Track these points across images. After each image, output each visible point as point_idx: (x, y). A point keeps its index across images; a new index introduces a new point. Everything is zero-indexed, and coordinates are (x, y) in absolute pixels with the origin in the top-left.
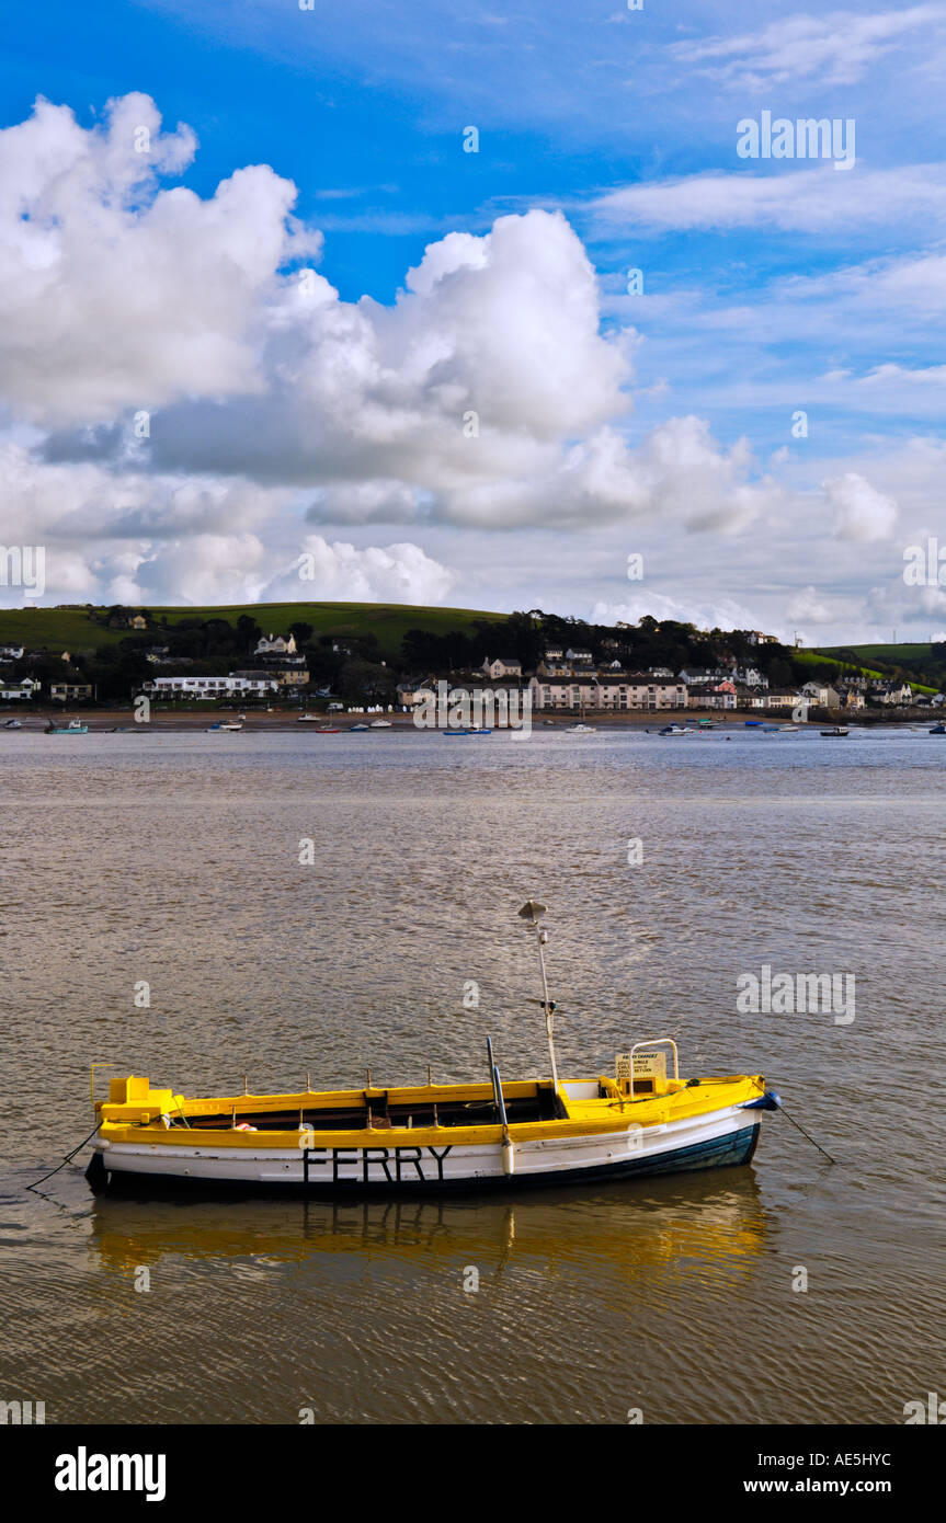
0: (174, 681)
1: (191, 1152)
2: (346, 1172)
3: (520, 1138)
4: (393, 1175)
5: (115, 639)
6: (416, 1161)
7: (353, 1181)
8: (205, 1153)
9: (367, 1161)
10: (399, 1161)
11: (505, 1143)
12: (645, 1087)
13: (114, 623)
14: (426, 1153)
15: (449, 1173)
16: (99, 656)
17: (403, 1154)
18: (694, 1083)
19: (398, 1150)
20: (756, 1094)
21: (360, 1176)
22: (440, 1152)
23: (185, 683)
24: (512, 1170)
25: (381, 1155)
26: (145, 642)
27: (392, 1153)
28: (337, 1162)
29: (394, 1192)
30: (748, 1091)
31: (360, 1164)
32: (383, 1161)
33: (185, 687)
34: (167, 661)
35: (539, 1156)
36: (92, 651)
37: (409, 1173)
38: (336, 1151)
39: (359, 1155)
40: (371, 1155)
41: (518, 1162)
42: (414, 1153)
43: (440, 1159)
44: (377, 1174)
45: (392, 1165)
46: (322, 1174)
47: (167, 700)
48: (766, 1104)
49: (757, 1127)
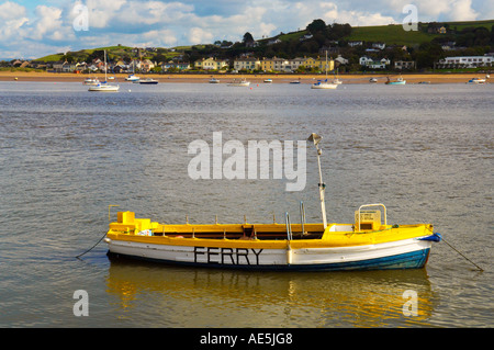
0: (455, 59)
1: (145, 246)
2: (214, 259)
3: (295, 247)
4: (235, 261)
5: (429, 39)
6: (246, 255)
7: (217, 263)
8: (151, 246)
9: (223, 254)
10: (238, 255)
11: (288, 249)
12: (367, 227)
13: (430, 31)
14: (251, 252)
15: (261, 262)
16: (420, 47)
17: (240, 251)
18: (396, 226)
19: (237, 250)
20: (429, 233)
21: (220, 261)
22: (257, 252)
23: (461, 60)
24: (291, 262)
25: (229, 251)
26: (444, 40)
27: (235, 251)
28: (209, 254)
29: (236, 269)
30: (424, 231)
31: (220, 255)
32: (231, 255)
33: (461, 62)
34: (454, 49)
35: (303, 256)
36: (418, 45)
37: (243, 261)
38: (209, 248)
39: (219, 251)
40: (225, 251)
41: (293, 258)
42: (245, 252)
43: (257, 255)
44: (227, 260)
45: (234, 256)
46: (202, 259)
47: (452, 68)
48: (434, 239)
49: (428, 250)
